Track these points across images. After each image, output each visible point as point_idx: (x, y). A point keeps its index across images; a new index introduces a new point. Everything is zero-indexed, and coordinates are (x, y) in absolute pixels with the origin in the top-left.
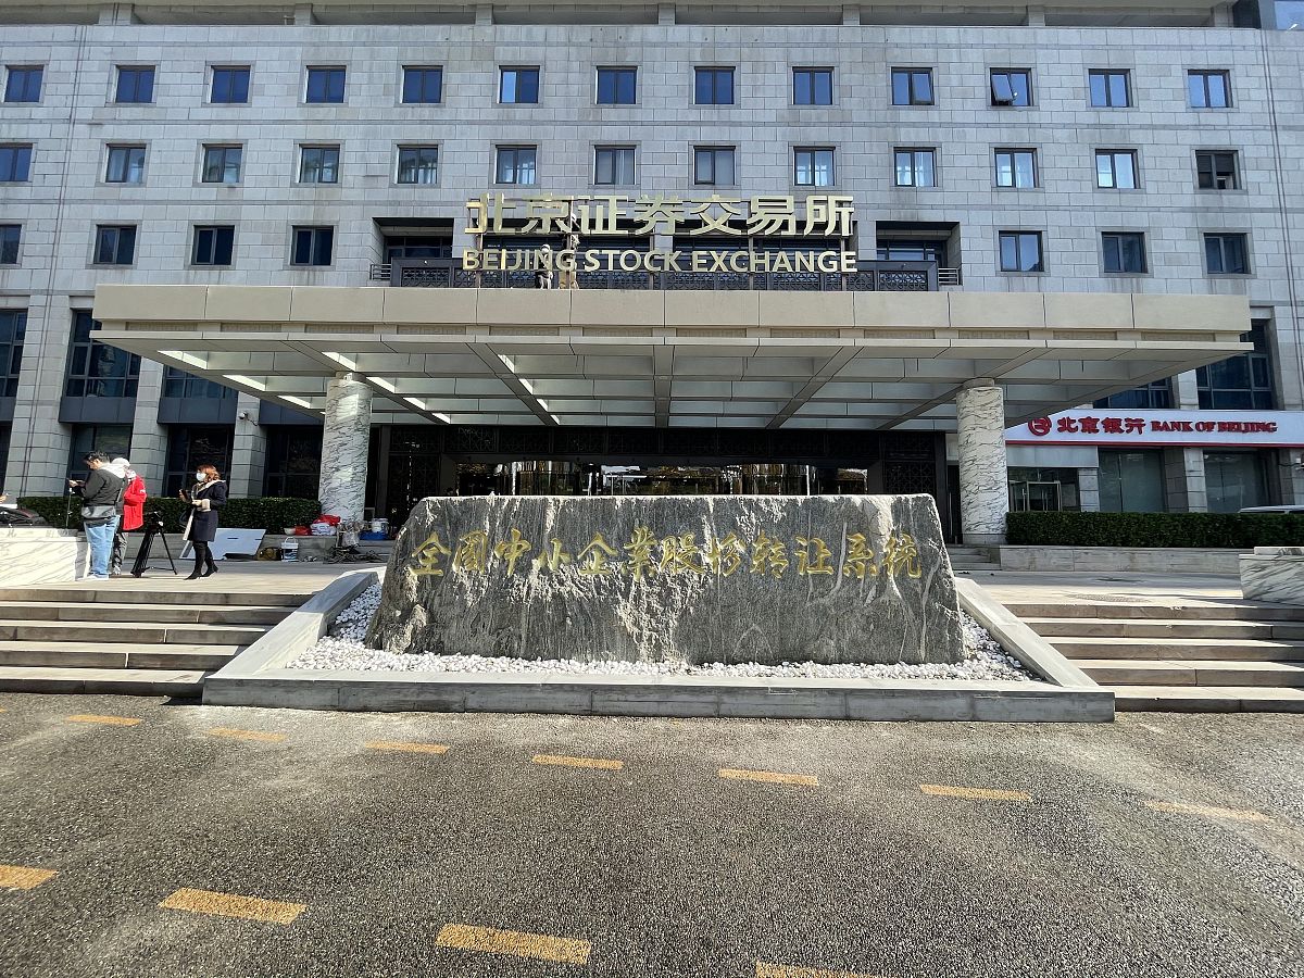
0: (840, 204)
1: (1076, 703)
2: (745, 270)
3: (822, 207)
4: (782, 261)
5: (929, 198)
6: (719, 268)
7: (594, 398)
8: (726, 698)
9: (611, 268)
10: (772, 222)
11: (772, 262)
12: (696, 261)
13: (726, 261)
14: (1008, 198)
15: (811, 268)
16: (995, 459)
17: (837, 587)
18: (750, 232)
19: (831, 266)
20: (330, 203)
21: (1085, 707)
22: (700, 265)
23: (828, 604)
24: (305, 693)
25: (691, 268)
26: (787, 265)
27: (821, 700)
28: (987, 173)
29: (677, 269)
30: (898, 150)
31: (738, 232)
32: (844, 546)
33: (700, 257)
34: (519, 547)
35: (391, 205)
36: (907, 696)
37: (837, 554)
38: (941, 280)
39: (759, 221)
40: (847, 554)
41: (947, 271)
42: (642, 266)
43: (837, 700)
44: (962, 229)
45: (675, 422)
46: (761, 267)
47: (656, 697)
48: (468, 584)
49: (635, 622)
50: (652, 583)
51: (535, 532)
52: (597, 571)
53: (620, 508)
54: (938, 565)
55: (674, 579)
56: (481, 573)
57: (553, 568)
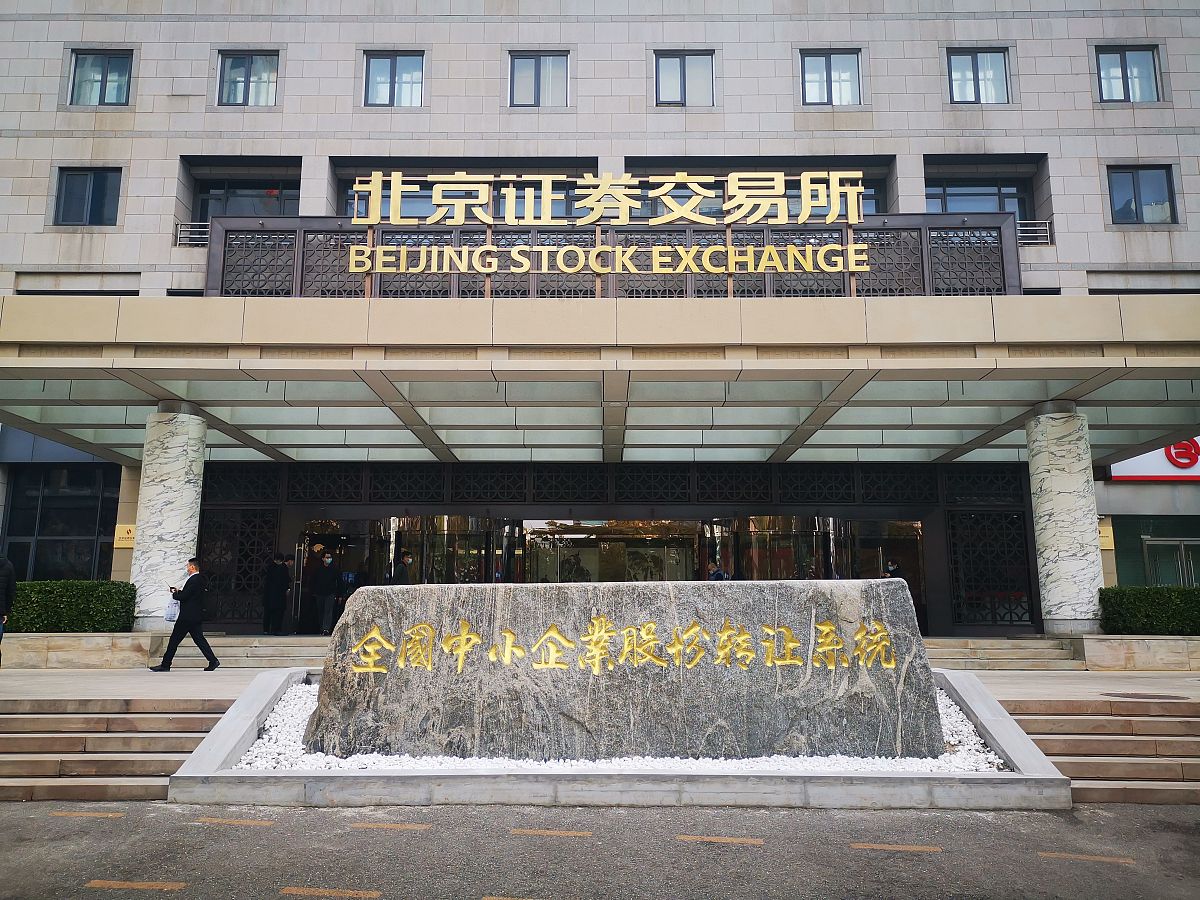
0: (842, 182)
1: (1033, 789)
2: (722, 269)
3: (822, 188)
4: (770, 258)
5: (999, 120)
6: (688, 267)
7: (516, 427)
8: (687, 787)
9: (545, 269)
10: (756, 207)
11: (758, 256)
12: (657, 260)
13: (698, 257)
14: (1117, 117)
15: (809, 267)
16: (1079, 514)
17: (807, 679)
18: (728, 220)
19: (835, 264)
20: (115, 134)
21: (1041, 793)
22: (663, 265)
23: (797, 695)
24: (272, 788)
25: (649, 267)
26: (777, 263)
27: (780, 788)
28: (1086, 82)
29: (634, 270)
30: (952, 51)
31: (713, 221)
32: (813, 633)
33: (662, 254)
34: (469, 640)
35: (208, 137)
36: (866, 784)
37: (806, 643)
38: (1023, 238)
39: (739, 206)
40: (816, 643)
41: (1034, 225)
42: (586, 266)
43: (797, 788)
44: (1051, 163)
45: (631, 455)
46: (743, 265)
47: (619, 786)
48: (415, 680)
49: (594, 717)
50: (611, 676)
51: (485, 623)
52: (552, 665)
53: (576, 596)
54: (913, 654)
55: (635, 671)
56: (429, 668)
57: (507, 660)
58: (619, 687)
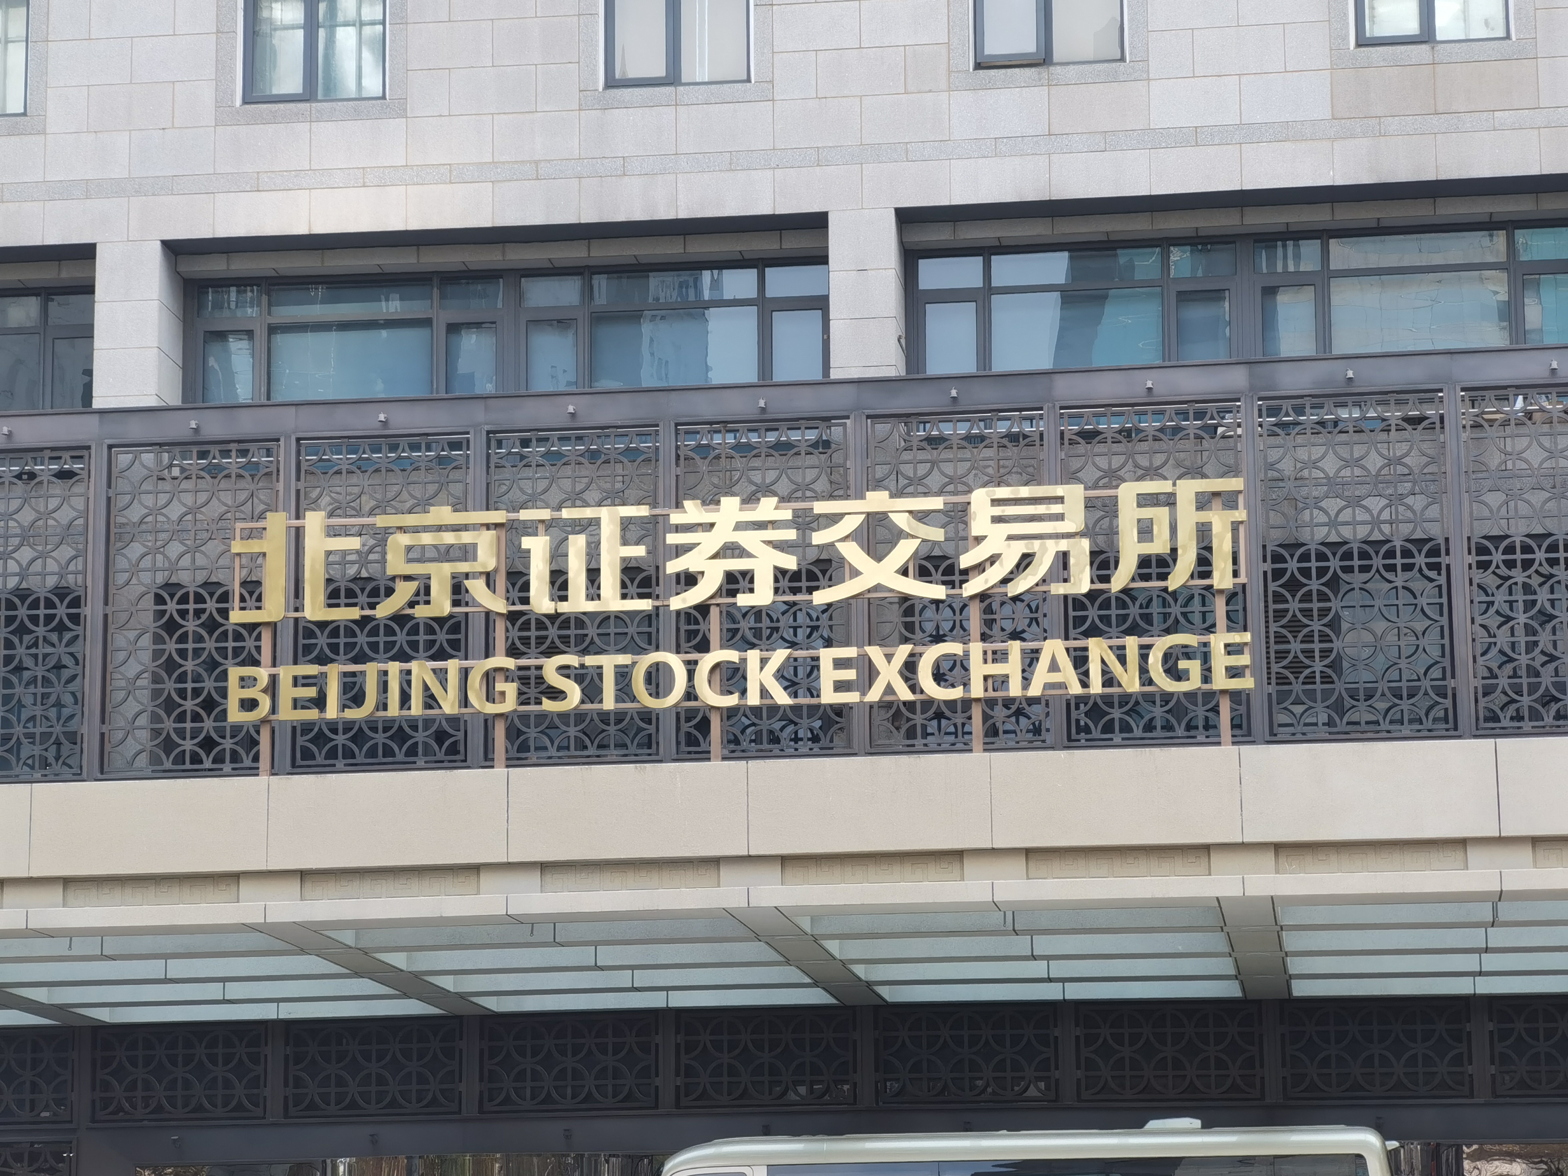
0: (1203, 502)
2: (957, 692)
3: (1161, 514)
4: (1054, 667)
6: (889, 690)
9: (609, 702)
10: (1027, 559)
12: (828, 676)
15: (1132, 681)
18: (973, 587)
19: (1185, 676)
29: (782, 698)
31: (938, 591)
39: (993, 559)
42: (690, 694)
46: (999, 682)
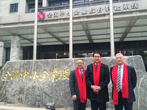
34: (27, 73)
48: (14, 83)
49: (51, 93)
50: (56, 83)
51: (30, 69)
52: (44, 79)
53: (51, 62)
54: (143, 78)
55: (62, 81)
56: (17, 80)
57: (34, 78)
58: (58, 85)
